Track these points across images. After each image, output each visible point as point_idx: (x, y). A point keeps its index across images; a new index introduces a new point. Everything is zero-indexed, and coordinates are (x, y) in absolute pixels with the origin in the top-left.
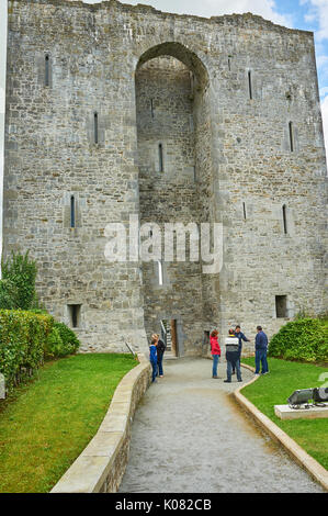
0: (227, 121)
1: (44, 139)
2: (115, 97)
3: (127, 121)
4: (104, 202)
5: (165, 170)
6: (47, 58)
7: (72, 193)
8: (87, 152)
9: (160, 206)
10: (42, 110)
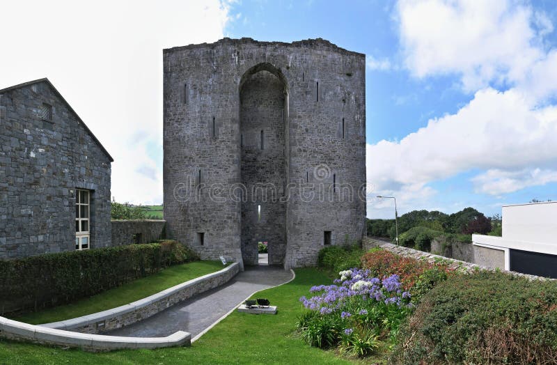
0: (299, 117)
1: (184, 137)
2: (226, 105)
3: (233, 121)
4: (218, 173)
5: (265, 148)
6: (186, 85)
7: (200, 168)
8: (208, 143)
9: (260, 171)
10: (183, 119)
